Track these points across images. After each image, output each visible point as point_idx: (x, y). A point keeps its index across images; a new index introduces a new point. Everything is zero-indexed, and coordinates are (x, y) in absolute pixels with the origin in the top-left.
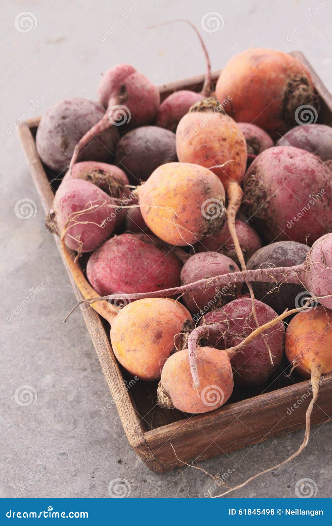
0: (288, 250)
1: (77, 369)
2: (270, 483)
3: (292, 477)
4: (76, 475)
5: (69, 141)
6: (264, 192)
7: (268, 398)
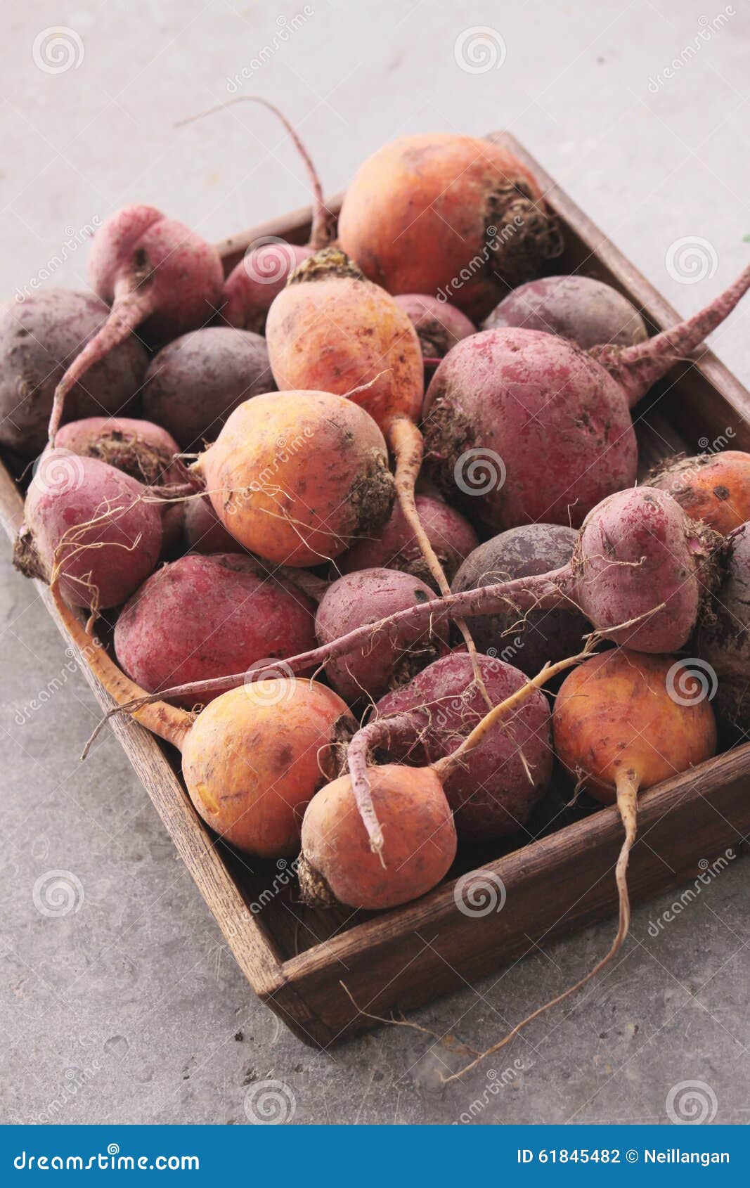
0: (535, 542)
1: (121, 859)
2: (564, 1034)
3: (607, 1015)
4: (149, 1079)
6: (468, 430)
7: (532, 855)
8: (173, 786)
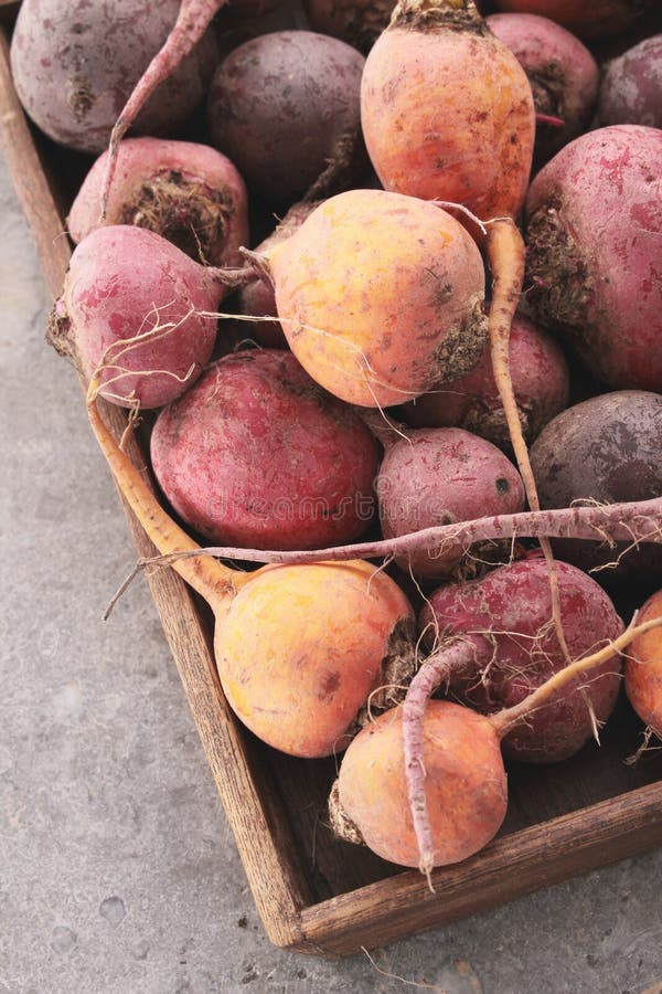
0: (638, 437)
1: (135, 672)
4: (144, 957)
5: (94, 91)
6: (580, 264)
7: (586, 827)
8: (202, 655)
